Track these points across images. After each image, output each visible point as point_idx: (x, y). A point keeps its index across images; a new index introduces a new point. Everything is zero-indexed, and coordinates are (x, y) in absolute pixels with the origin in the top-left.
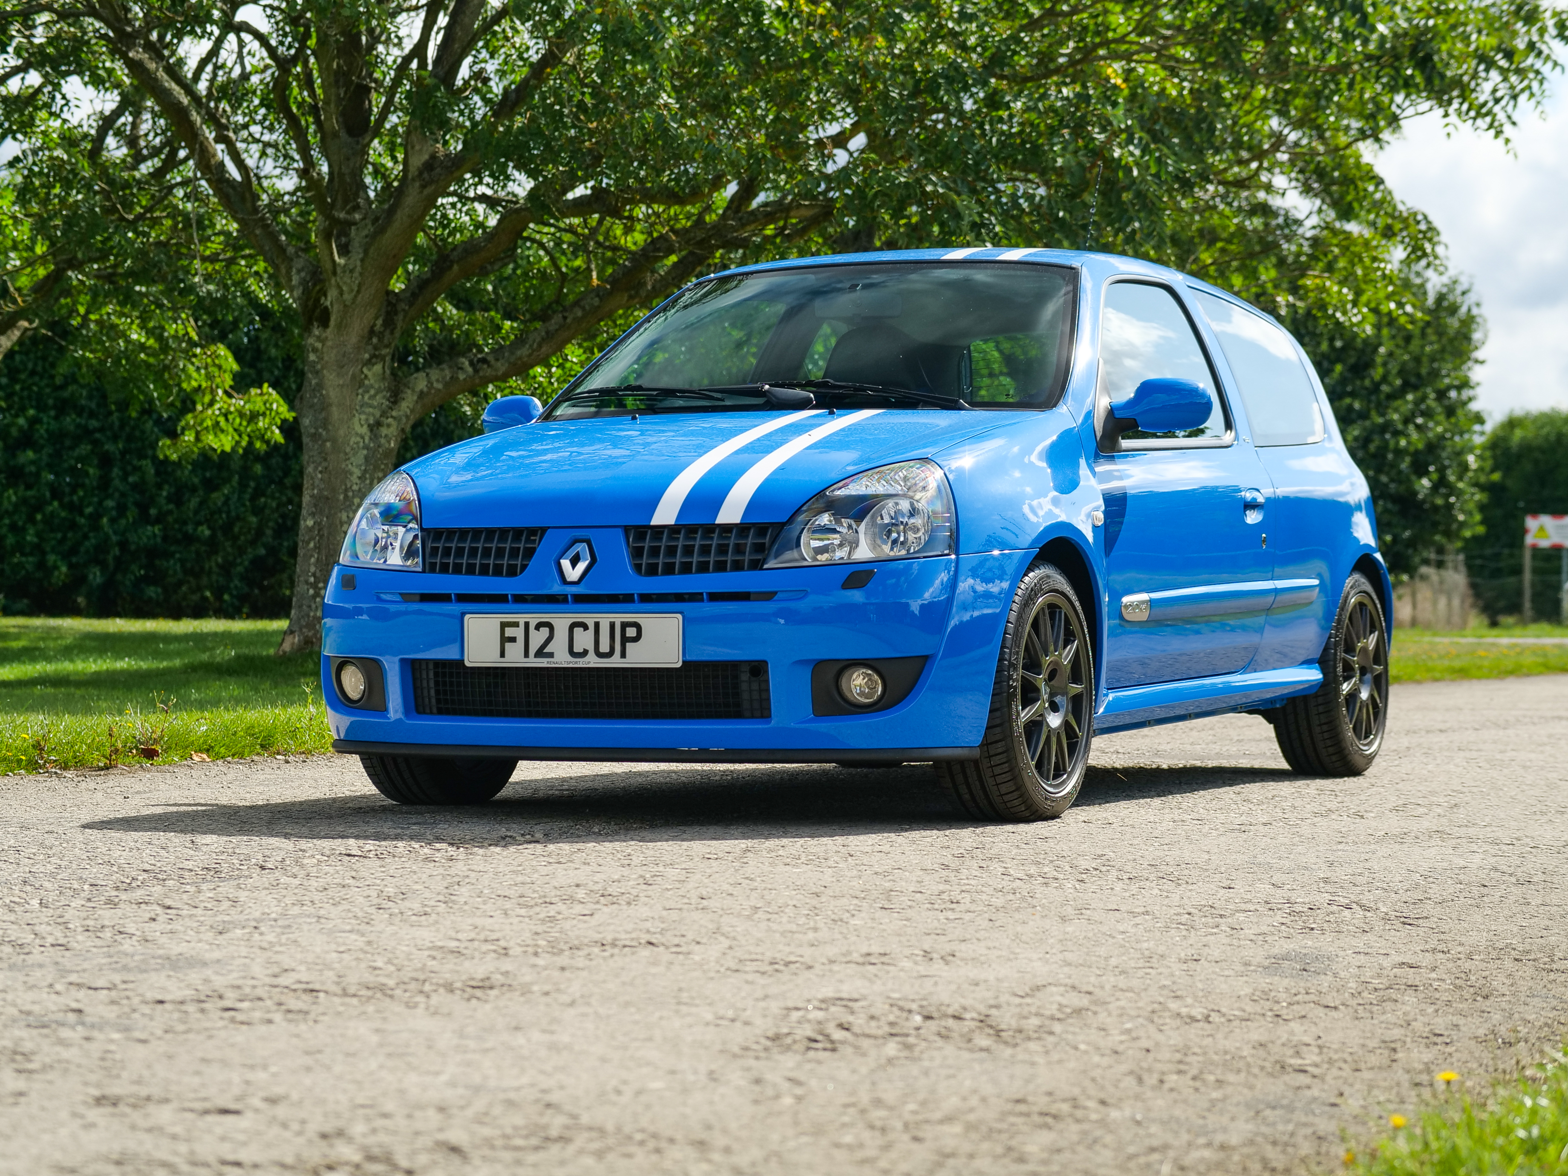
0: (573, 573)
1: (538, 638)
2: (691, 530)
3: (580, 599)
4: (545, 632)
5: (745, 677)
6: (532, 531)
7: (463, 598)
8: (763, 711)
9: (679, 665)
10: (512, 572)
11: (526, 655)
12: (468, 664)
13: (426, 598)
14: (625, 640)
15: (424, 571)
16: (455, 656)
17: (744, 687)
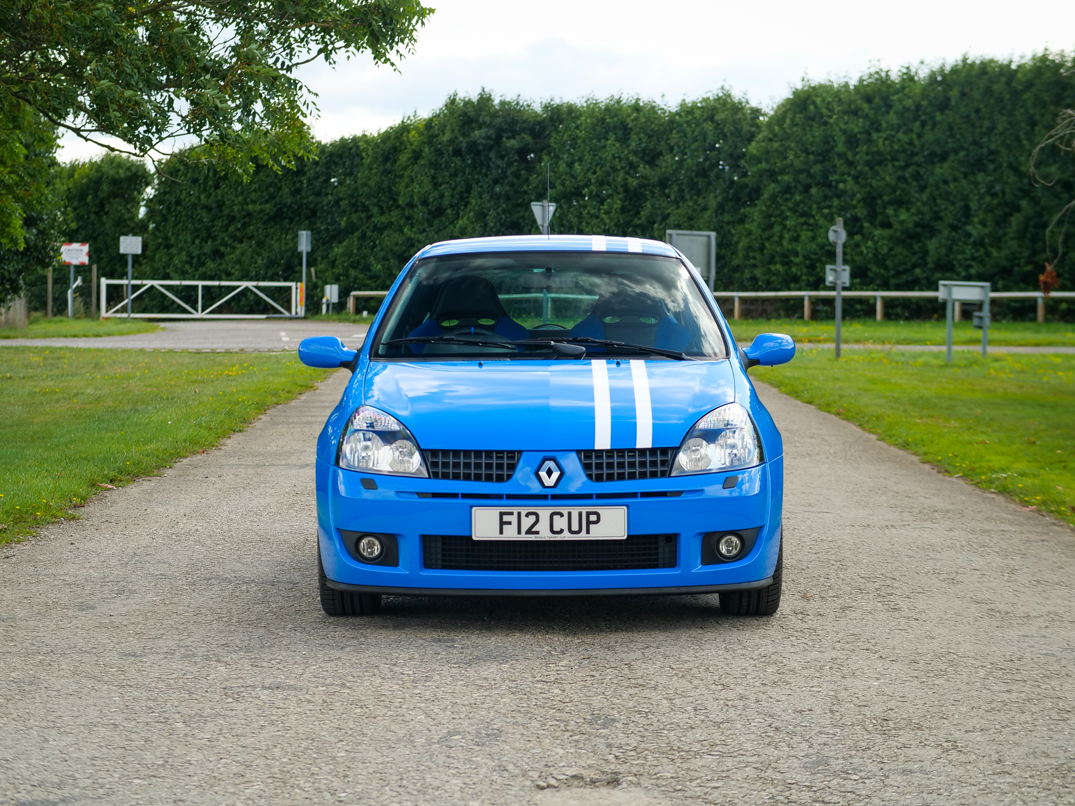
1: (527, 523)
2: (621, 452)
3: (555, 497)
4: (532, 519)
5: (661, 544)
6: (511, 453)
7: (465, 496)
8: (673, 563)
9: (625, 538)
10: (500, 479)
11: (519, 532)
12: (474, 538)
13: (435, 495)
14: (589, 523)
15: (430, 478)
16: (466, 534)
17: (661, 550)
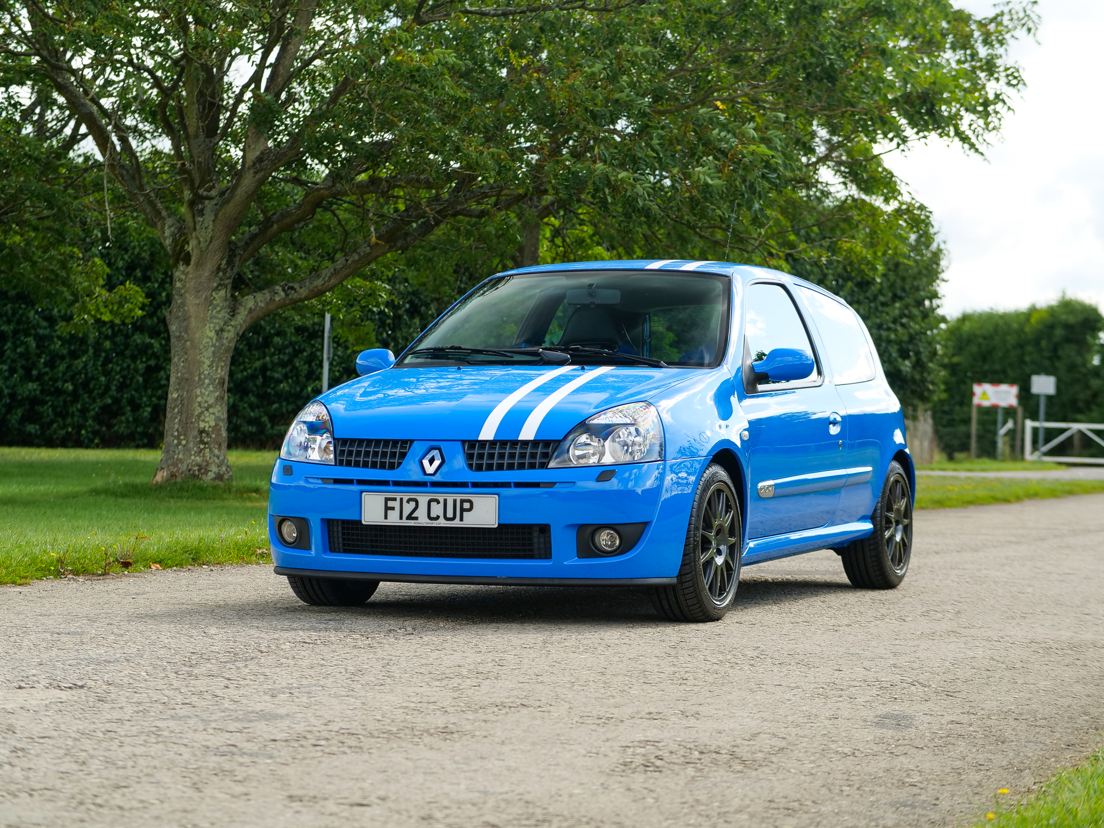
0: (430, 469)
1: (408, 508)
2: (503, 443)
3: (435, 484)
4: (413, 504)
5: (536, 534)
6: (404, 442)
7: (360, 482)
8: (547, 555)
9: (496, 526)
10: (392, 467)
11: (401, 518)
12: (364, 523)
13: (337, 481)
14: (462, 510)
15: (335, 465)
16: (356, 518)
17: (535, 540)
